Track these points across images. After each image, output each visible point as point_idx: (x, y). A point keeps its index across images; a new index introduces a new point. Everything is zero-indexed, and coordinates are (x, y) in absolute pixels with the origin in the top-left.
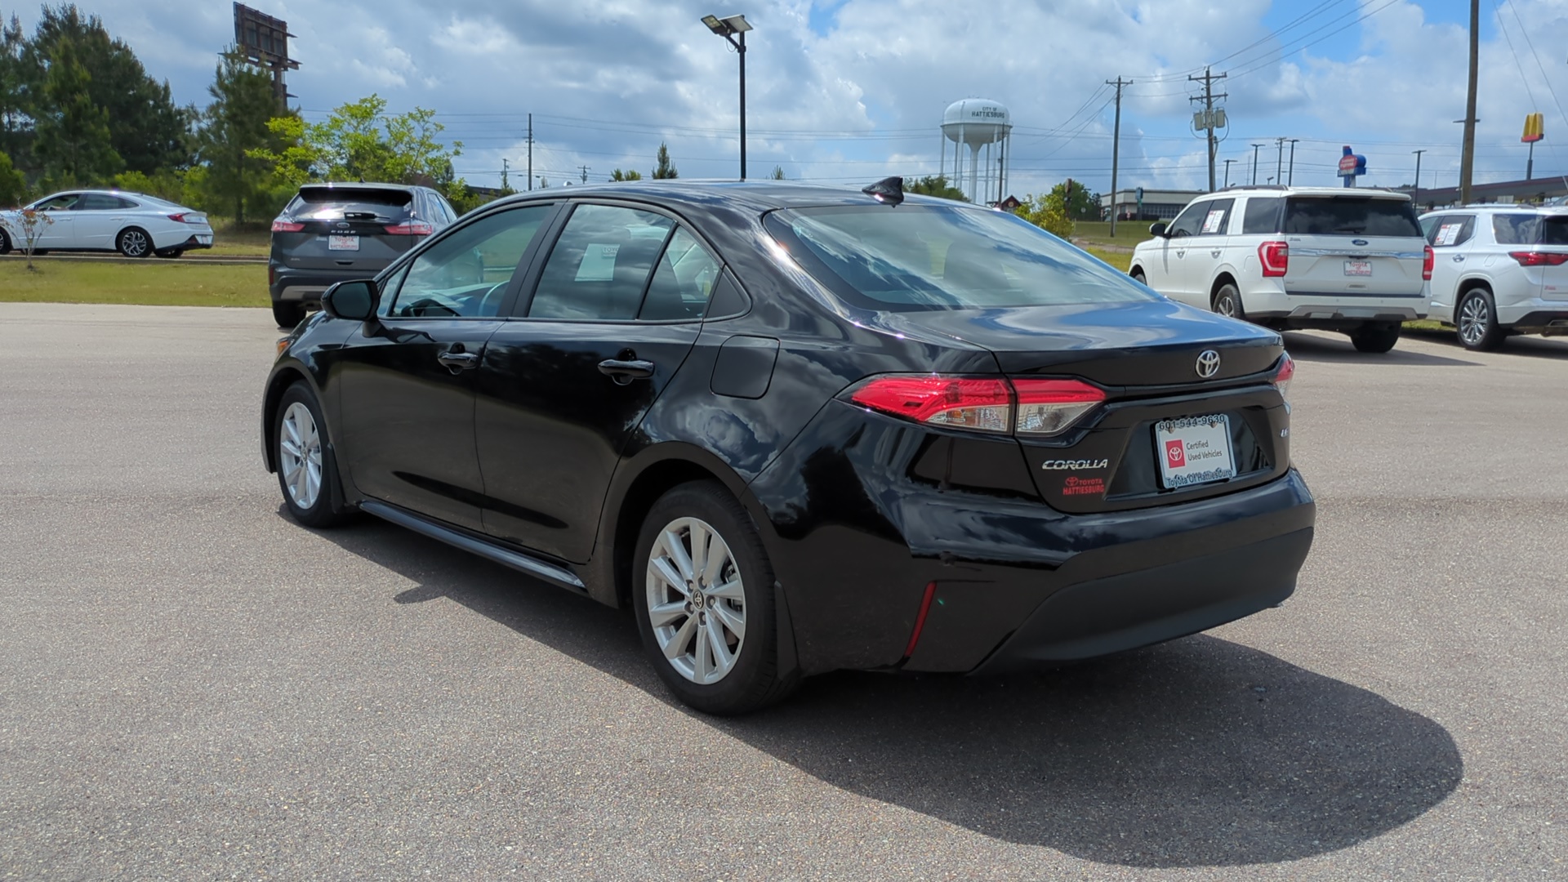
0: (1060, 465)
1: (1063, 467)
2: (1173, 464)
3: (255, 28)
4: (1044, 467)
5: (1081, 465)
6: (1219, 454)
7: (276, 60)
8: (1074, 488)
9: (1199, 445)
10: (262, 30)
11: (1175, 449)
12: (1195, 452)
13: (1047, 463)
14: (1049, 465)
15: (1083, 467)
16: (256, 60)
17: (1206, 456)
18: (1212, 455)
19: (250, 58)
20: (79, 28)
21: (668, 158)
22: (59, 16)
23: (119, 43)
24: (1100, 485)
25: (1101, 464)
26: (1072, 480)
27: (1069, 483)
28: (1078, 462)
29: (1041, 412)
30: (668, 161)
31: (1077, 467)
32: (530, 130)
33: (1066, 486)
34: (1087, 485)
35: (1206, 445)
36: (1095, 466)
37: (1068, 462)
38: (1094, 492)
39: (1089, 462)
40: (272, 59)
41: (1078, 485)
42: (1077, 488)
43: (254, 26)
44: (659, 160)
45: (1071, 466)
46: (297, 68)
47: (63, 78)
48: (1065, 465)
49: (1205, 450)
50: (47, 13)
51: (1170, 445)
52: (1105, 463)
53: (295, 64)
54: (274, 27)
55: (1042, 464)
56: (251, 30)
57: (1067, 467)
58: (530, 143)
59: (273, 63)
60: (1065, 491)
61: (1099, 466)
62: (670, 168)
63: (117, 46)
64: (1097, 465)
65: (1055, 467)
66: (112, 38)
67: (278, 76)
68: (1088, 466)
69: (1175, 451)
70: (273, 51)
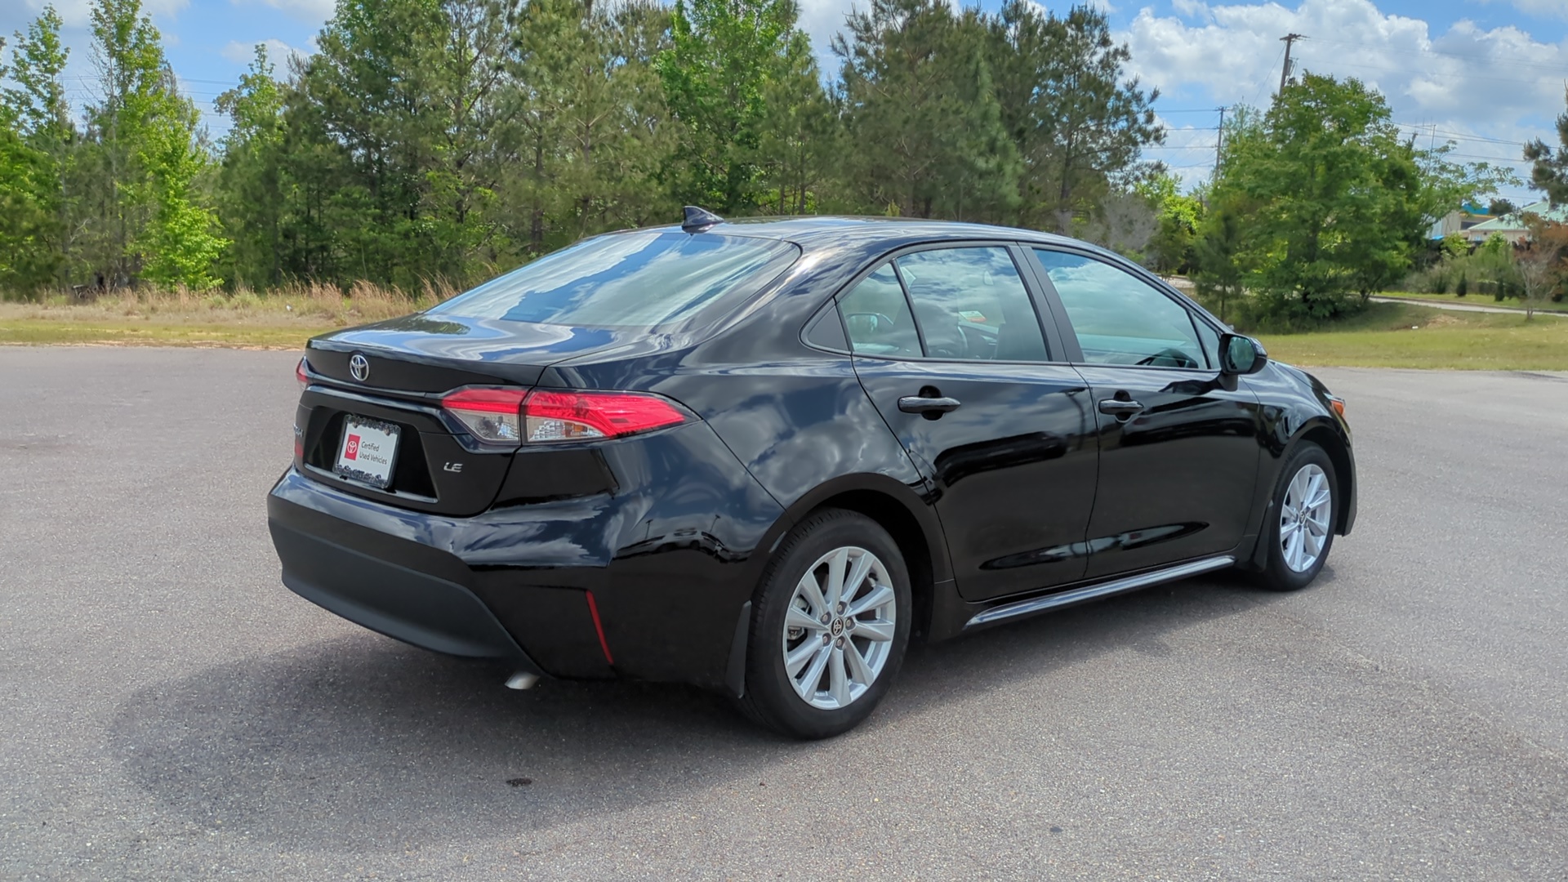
2: (348, 455)
6: (384, 461)
9: (371, 446)
11: (354, 443)
12: (367, 452)
17: (374, 459)
35: (376, 449)
49: (374, 453)
51: (352, 438)
69: (353, 445)
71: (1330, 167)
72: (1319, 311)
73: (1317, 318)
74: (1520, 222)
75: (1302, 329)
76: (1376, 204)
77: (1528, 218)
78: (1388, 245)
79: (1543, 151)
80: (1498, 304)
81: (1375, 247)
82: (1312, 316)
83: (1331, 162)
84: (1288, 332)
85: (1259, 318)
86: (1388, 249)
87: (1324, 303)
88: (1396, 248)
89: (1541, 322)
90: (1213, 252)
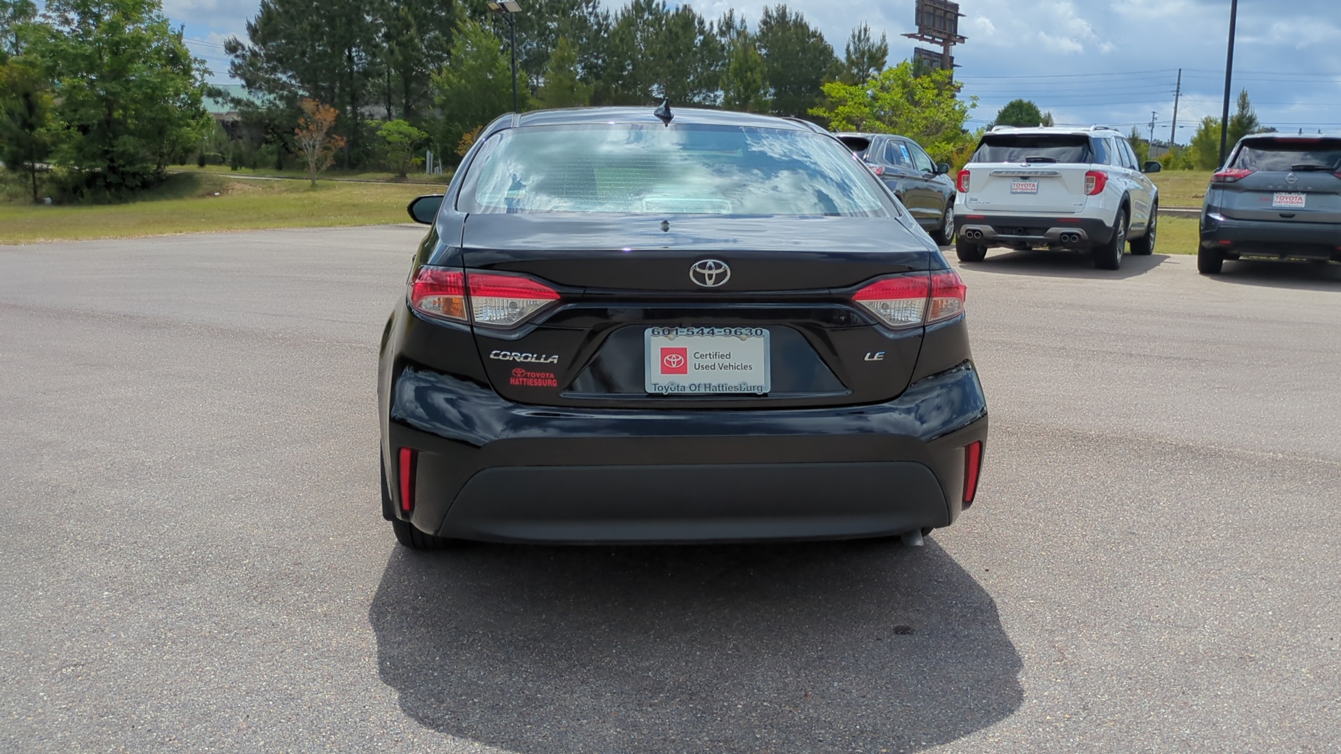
0: (505, 356)
1: (507, 358)
2: (666, 371)
3: (932, 12)
4: (492, 356)
5: (526, 357)
6: (748, 367)
7: (946, 37)
8: (521, 379)
9: (716, 355)
10: (938, 12)
11: (674, 356)
12: (706, 362)
13: (494, 352)
14: (495, 355)
15: (529, 360)
16: (931, 38)
17: (724, 368)
18: (736, 368)
19: (925, 37)
20: (788, 23)
21: (1248, 103)
22: (775, 14)
23: (816, 32)
24: (552, 379)
25: (550, 360)
26: (519, 371)
27: (516, 374)
28: (524, 355)
29: (513, 306)
30: (1248, 106)
31: (522, 359)
32: (1179, 84)
33: (513, 376)
34: (536, 377)
35: (727, 356)
36: (542, 360)
37: (513, 354)
38: (545, 385)
39: (535, 356)
40: (943, 36)
41: (526, 376)
42: (525, 379)
43: (931, 10)
44: (1239, 105)
45: (516, 358)
46: (963, 42)
47: (741, 61)
48: (511, 356)
50: (767, 13)
52: (555, 359)
53: (962, 39)
54: (948, 9)
55: (490, 353)
56: (929, 13)
57: (511, 359)
58: (1177, 96)
59: (944, 40)
60: (512, 381)
61: (548, 361)
62: (1249, 114)
63: (814, 34)
64: (546, 359)
65: (501, 357)
66: (812, 28)
67: (946, 50)
68: (534, 360)
70: (945, 29)
71: (115, 53)
72: (130, 182)
73: (132, 189)
74: (232, 105)
75: (120, 200)
76: (169, 87)
77: (237, 102)
78: (181, 122)
79: (240, 47)
80: (234, 172)
81: (171, 125)
82: (127, 187)
83: (115, 49)
84: (110, 203)
85: (76, 189)
86: (183, 126)
87: (134, 175)
88: (188, 125)
89: (322, 187)
90: (15, 127)
